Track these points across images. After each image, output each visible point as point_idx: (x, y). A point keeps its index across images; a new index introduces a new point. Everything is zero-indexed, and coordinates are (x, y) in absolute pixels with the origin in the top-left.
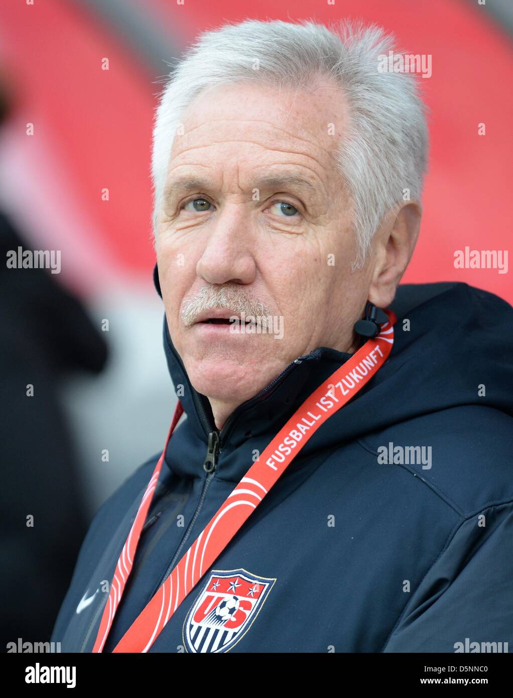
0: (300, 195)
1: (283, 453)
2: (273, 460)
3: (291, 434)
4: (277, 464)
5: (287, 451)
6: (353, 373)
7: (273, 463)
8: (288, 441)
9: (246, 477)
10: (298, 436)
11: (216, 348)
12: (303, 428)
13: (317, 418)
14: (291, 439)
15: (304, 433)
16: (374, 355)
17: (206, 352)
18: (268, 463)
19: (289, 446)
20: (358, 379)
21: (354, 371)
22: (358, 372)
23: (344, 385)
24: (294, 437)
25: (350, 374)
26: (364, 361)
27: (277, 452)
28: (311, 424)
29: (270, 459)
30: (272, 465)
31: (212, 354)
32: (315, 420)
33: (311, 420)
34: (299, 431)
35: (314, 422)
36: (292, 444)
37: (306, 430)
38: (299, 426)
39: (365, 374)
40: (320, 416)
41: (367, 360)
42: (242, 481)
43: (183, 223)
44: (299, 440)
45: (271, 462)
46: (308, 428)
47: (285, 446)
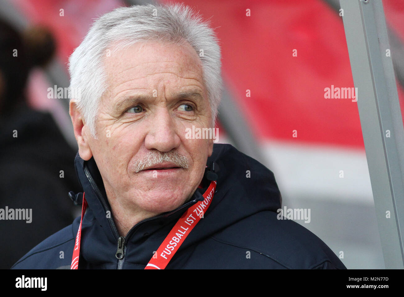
0: (195, 101)
1: (170, 249)
2: (164, 254)
3: (173, 239)
4: (167, 256)
5: (172, 248)
6: (202, 204)
7: (165, 255)
8: (172, 243)
9: (150, 263)
10: (177, 240)
11: (161, 184)
12: (179, 236)
13: (186, 230)
14: (173, 241)
15: (181, 238)
16: (211, 193)
17: (153, 186)
18: (162, 255)
19: (173, 245)
20: (204, 207)
21: (202, 203)
22: (204, 204)
23: (197, 210)
24: (175, 240)
25: (201, 204)
26: (208, 197)
27: (166, 249)
28: (184, 233)
29: (163, 253)
30: (164, 256)
31: (158, 187)
32: (185, 231)
33: (183, 231)
34: (177, 237)
35: (185, 232)
36: (175, 244)
37: (181, 237)
38: (177, 234)
39: (207, 204)
40: (188, 228)
41: (209, 197)
42: (147, 266)
43: (127, 119)
44: (178, 242)
45: (163, 255)
46: (182, 235)
47: (170, 245)
